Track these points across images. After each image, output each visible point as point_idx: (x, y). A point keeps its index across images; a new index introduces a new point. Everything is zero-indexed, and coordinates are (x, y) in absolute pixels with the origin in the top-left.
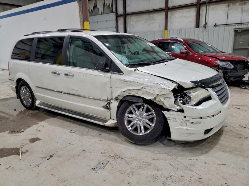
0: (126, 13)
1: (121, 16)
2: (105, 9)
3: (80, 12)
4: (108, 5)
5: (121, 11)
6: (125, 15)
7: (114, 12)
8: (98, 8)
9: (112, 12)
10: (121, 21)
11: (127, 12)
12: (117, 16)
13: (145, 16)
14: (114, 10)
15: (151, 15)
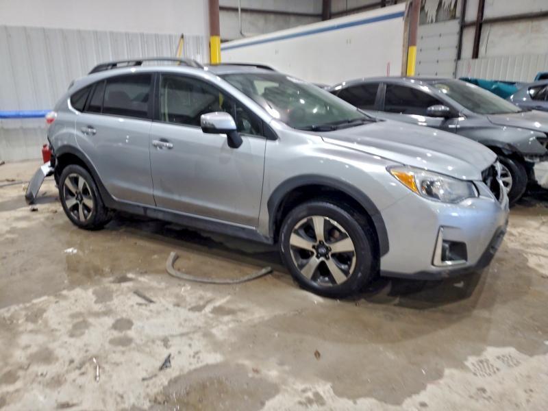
0: (482, 19)
1: (471, 24)
2: (441, 12)
3: (405, 32)
4: (446, 5)
5: (472, 15)
6: (480, 24)
7: (458, 18)
8: (426, 11)
9: (454, 17)
10: (470, 35)
11: (484, 17)
12: (464, 26)
13: (522, 26)
14: (458, 13)
15: (536, 23)
